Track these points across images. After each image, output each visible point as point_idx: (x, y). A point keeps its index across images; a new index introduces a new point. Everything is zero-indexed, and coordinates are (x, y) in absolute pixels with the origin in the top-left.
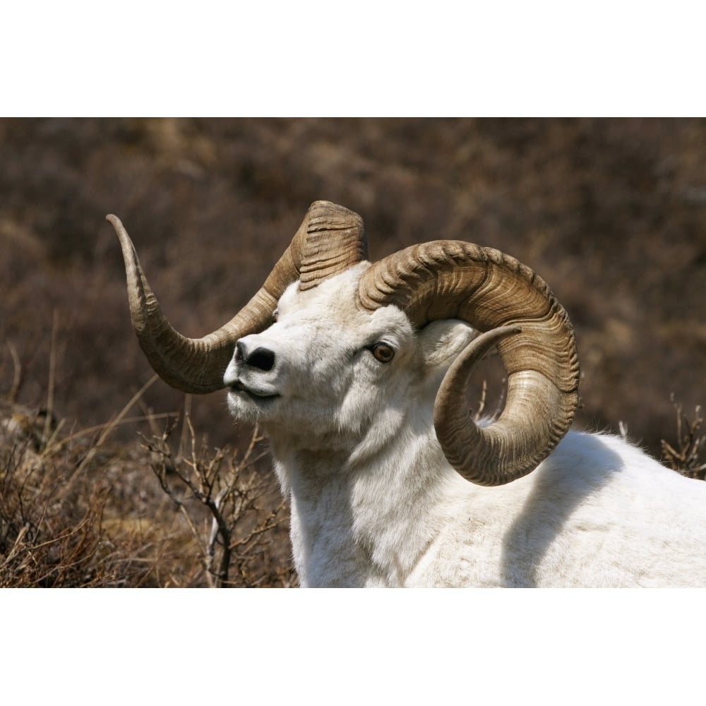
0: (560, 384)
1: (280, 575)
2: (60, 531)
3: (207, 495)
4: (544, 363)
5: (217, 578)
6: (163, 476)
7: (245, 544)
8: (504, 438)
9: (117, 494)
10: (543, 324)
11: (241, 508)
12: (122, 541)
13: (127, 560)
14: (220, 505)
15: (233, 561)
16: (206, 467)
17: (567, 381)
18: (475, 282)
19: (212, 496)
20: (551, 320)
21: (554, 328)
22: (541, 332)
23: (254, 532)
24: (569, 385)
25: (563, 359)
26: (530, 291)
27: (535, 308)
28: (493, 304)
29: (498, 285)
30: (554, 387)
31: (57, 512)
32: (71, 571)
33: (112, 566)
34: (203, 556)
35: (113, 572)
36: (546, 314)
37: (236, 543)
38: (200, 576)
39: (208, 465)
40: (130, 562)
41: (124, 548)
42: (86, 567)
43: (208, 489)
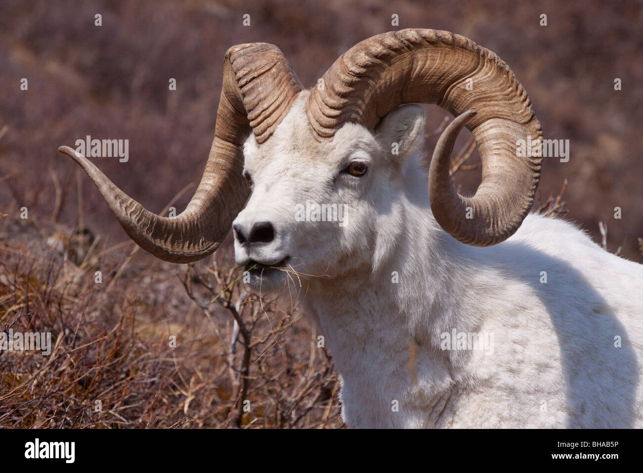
0: (518, 119)
1: (296, 370)
2: (96, 335)
3: (228, 300)
4: (496, 108)
5: (239, 374)
6: (188, 283)
7: (263, 343)
8: (496, 196)
9: (150, 302)
10: (480, 74)
11: (259, 310)
12: (152, 343)
13: (157, 360)
14: (240, 308)
15: (253, 358)
16: (226, 275)
17: (522, 113)
18: (406, 68)
19: (232, 301)
20: (484, 67)
21: (491, 73)
22: (482, 83)
23: (271, 331)
24: (526, 115)
25: (510, 96)
26: (455, 52)
27: (467, 64)
28: (430, 79)
29: (426, 60)
30: (515, 124)
31: (93, 319)
32: (108, 371)
33: (145, 366)
34: (225, 354)
35: (145, 371)
36: (478, 64)
37: (256, 342)
38: (224, 372)
39: (228, 272)
40: (161, 362)
41: (155, 349)
42: (121, 367)
43: (228, 294)
